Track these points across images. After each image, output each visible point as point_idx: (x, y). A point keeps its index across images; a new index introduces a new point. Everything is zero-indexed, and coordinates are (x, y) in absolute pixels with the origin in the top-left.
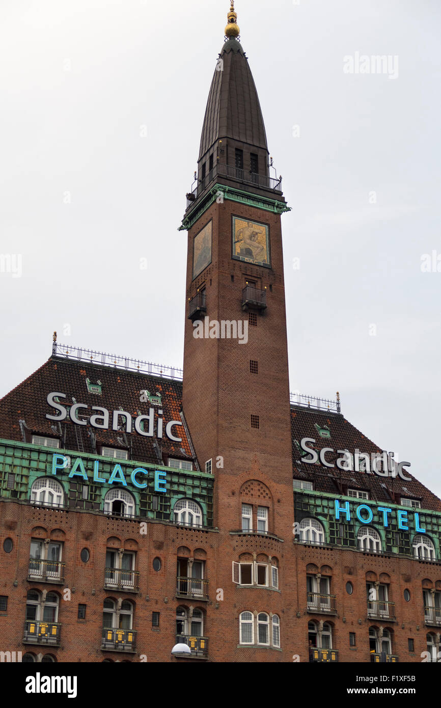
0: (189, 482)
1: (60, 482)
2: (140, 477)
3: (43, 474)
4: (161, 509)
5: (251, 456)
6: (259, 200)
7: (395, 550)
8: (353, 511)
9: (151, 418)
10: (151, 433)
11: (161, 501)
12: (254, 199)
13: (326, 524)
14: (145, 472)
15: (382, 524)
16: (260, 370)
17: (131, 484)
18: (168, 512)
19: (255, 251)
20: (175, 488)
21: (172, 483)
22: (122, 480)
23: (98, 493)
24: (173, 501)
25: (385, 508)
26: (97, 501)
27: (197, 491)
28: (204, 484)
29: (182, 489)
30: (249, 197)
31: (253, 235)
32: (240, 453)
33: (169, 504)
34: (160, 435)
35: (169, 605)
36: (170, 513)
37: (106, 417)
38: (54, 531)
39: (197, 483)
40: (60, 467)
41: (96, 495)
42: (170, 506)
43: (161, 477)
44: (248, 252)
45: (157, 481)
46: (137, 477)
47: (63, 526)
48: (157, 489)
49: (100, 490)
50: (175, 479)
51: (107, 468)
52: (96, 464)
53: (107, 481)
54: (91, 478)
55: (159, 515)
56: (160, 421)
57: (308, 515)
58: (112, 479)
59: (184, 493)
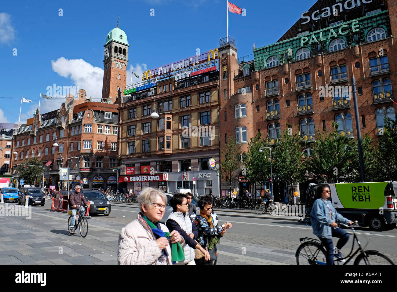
0: (374, 19)
1: (307, 47)
2: (344, 30)
3: (299, 48)
4: (359, 39)
11: (359, 35)
14: (346, 26)
18: (363, 39)
20: (366, 26)
21: (363, 25)
22: (335, 35)
23: (325, 45)
24: (366, 33)
26: (325, 49)
27: (379, 22)
28: (383, 17)
29: (370, 25)
33: (363, 35)
35: (367, 82)
36: (365, 39)
38: (304, 69)
39: (378, 18)
40: (305, 42)
41: (324, 47)
42: (364, 35)
43: (355, 25)
45: (353, 27)
46: (342, 31)
47: (308, 66)
48: (354, 31)
49: (326, 44)
50: (365, 22)
51: (326, 33)
52: (321, 34)
53: (327, 39)
54: (319, 41)
55: (358, 42)
58: (330, 36)
59: (372, 26)
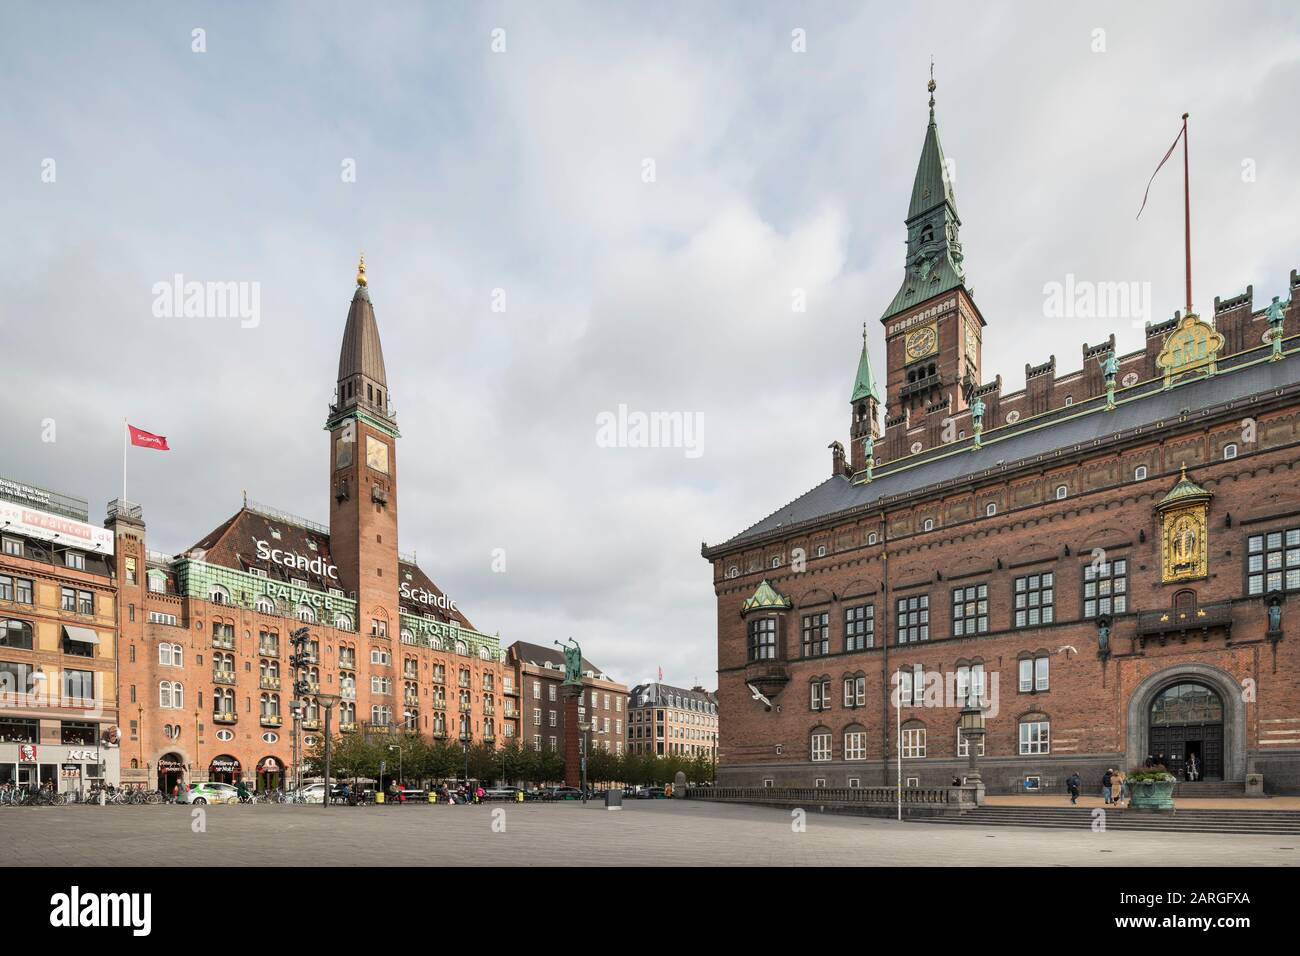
0: (344, 604)
1: (272, 599)
2: (317, 599)
3: (261, 593)
4: (329, 619)
5: (377, 592)
6: (383, 427)
7: (447, 648)
8: (429, 627)
9: (319, 562)
10: (319, 572)
11: (329, 614)
12: (380, 425)
13: (414, 633)
14: (320, 597)
15: (442, 634)
16: (382, 541)
17: (312, 603)
19: (380, 463)
20: (336, 607)
21: (334, 604)
22: (308, 601)
23: (293, 607)
24: (335, 614)
25: (444, 626)
27: (348, 610)
28: (352, 606)
29: (339, 608)
30: (376, 423)
31: (379, 451)
32: (371, 590)
34: (325, 574)
36: (334, 621)
37: (293, 560)
38: (272, 627)
39: (348, 605)
40: (272, 590)
42: (334, 617)
43: (328, 601)
44: (376, 463)
45: (327, 603)
46: (315, 599)
47: (277, 626)
48: (326, 607)
49: (295, 606)
50: (336, 602)
51: (298, 593)
52: (293, 590)
53: (299, 600)
54: (290, 598)
55: (328, 622)
56: (325, 565)
57: (405, 627)
58: (302, 600)
59: (341, 610)
